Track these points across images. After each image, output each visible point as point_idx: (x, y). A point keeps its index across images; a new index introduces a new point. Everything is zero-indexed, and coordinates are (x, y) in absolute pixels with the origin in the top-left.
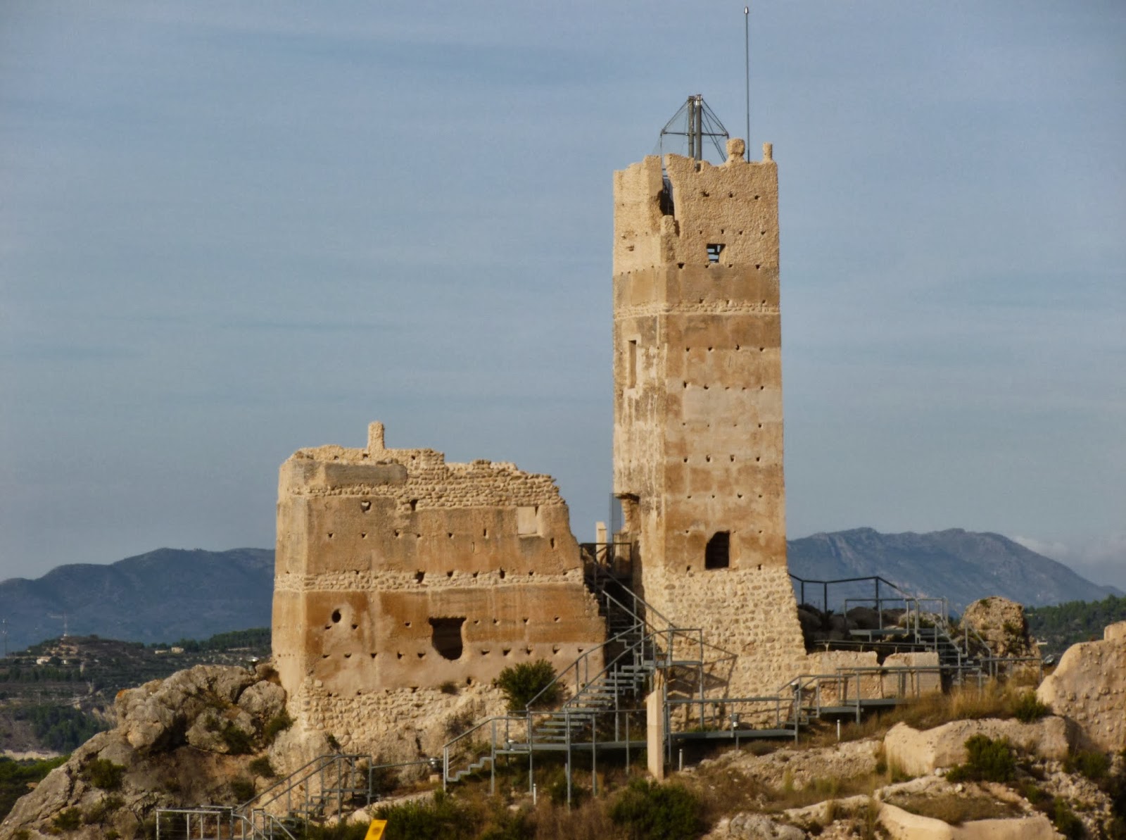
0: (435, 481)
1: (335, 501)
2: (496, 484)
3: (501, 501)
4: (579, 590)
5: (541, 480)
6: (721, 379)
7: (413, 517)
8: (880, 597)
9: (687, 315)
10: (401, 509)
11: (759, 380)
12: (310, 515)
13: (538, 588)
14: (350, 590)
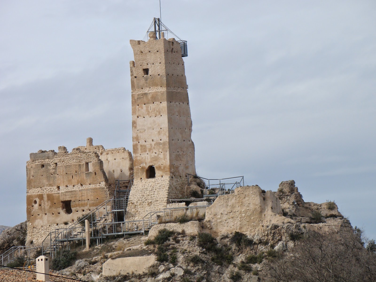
0: (61, 156)
1: (34, 165)
2: (79, 156)
3: (80, 161)
4: (103, 188)
5: (91, 153)
6: (148, 114)
7: (55, 169)
8: (210, 184)
9: (137, 93)
10: (52, 166)
11: (160, 113)
12: (27, 170)
13: (91, 189)
14: (38, 194)
